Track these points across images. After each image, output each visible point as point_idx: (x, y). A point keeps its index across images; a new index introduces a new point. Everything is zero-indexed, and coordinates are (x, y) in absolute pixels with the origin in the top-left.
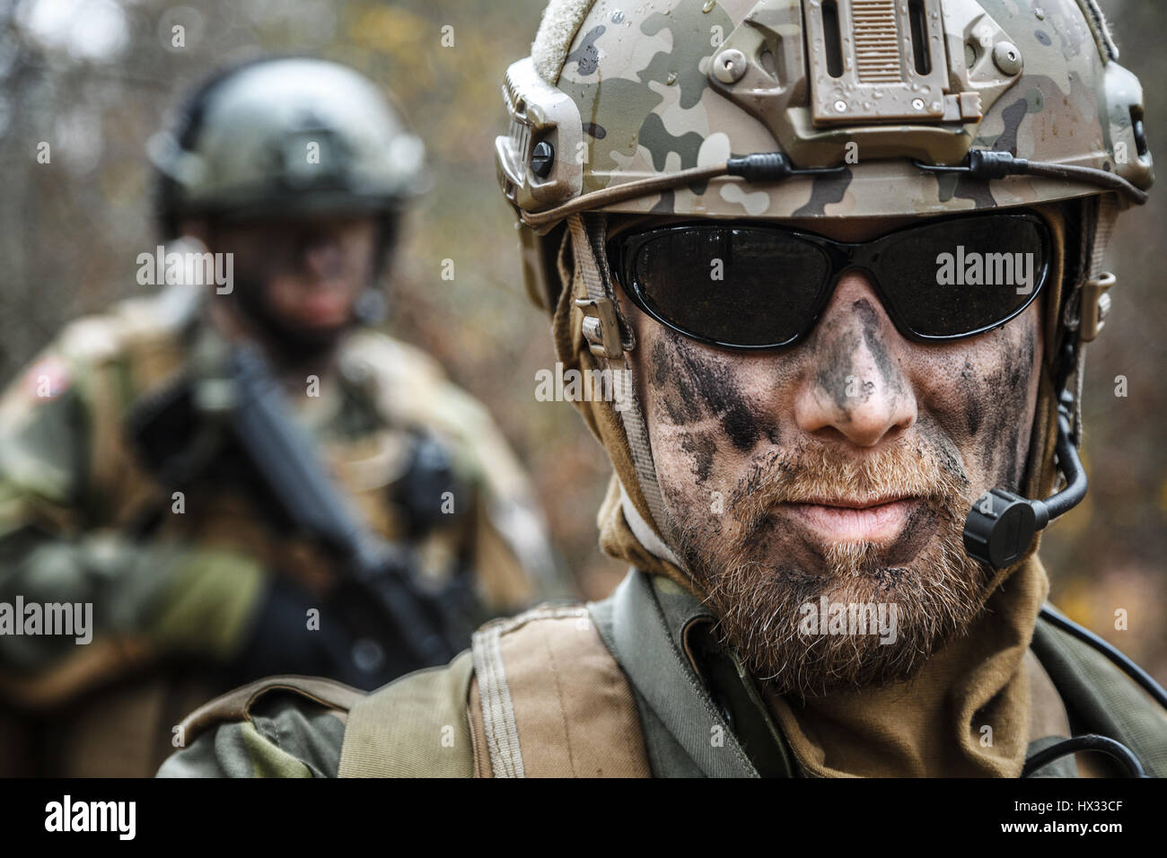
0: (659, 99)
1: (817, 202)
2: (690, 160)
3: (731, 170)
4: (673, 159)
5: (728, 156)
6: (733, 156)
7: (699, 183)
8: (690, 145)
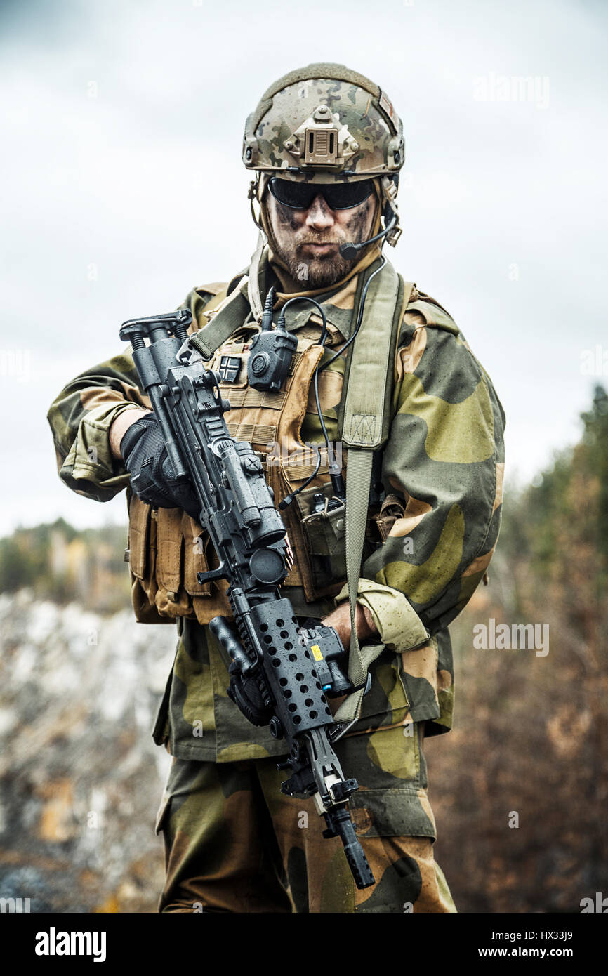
0: (274, 149)
1: (306, 180)
2: (279, 166)
3: (287, 170)
4: (276, 164)
5: (287, 166)
6: (289, 167)
7: (281, 172)
8: (280, 162)
